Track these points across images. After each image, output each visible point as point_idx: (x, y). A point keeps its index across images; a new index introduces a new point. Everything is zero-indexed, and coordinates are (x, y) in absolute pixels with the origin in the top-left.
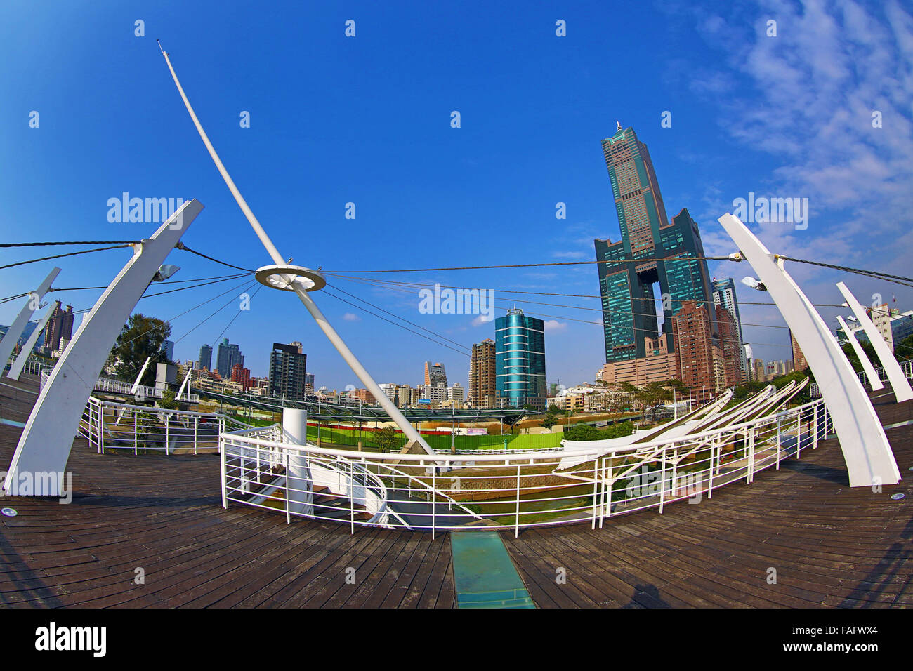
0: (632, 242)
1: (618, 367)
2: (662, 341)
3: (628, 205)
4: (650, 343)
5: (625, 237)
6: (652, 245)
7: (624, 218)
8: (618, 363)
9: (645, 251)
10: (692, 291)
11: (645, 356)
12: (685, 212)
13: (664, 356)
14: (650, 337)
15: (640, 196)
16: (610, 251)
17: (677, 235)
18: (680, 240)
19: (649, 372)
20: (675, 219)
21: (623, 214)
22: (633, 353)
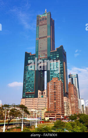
0: (39, 55)
1: (27, 101)
2: (45, 92)
3: (41, 41)
4: (40, 93)
5: (37, 52)
6: (46, 57)
7: (38, 46)
8: (27, 99)
9: (43, 59)
10: (59, 75)
11: (38, 97)
12: (62, 47)
13: (45, 98)
14: (40, 90)
15: (46, 39)
16: (30, 57)
17: (57, 54)
18: (58, 57)
19: (39, 104)
20: (57, 49)
21: (38, 44)
22: (33, 95)
